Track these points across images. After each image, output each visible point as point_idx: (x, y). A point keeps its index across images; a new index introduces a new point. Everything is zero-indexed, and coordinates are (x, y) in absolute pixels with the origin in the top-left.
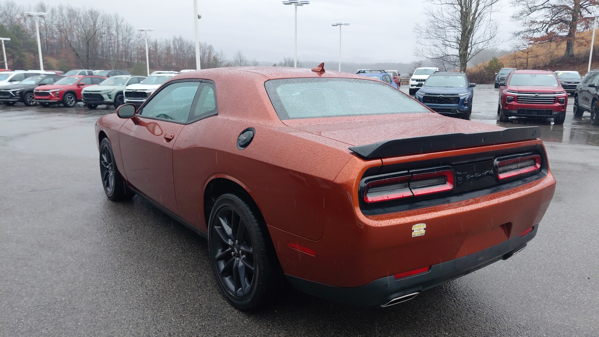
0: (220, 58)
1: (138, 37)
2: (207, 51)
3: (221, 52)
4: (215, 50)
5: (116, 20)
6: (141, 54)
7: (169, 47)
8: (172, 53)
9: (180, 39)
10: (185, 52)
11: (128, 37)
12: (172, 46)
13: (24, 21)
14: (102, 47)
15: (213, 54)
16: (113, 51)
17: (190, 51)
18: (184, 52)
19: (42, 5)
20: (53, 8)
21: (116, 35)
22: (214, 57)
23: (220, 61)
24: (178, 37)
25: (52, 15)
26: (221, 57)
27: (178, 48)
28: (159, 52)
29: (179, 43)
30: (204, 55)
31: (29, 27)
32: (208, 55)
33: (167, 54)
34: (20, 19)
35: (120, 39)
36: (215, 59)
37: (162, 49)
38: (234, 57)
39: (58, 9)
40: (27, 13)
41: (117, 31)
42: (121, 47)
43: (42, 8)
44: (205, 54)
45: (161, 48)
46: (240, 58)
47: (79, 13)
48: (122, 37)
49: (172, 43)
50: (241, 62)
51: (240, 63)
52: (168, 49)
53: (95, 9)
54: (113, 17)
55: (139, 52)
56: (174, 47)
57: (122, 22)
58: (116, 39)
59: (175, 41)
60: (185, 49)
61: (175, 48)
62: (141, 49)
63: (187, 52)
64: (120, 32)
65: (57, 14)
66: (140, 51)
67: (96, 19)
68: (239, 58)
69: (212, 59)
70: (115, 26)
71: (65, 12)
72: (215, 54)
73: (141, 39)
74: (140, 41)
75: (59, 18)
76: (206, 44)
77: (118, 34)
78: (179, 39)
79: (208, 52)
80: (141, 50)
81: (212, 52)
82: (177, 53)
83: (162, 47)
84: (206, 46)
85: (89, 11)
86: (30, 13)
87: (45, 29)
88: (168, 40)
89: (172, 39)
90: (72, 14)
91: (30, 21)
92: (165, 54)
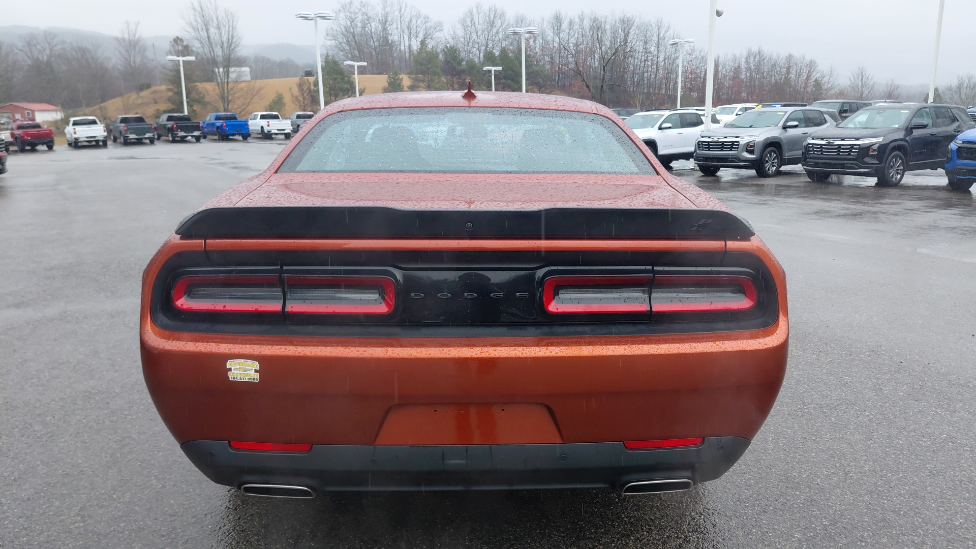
0: (826, 82)
1: (690, 54)
2: (805, 70)
3: (831, 72)
4: (819, 68)
5: (659, 29)
6: (691, 81)
7: (739, 67)
8: (743, 77)
9: (759, 53)
10: (765, 74)
11: (673, 56)
12: (743, 66)
13: (534, 42)
14: (633, 73)
15: (816, 75)
16: (649, 79)
17: (773, 72)
18: (763, 73)
19: (558, 15)
20: (571, 19)
21: (656, 52)
22: (816, 80)
23: (826, 87)
24: (755, 49)
25: (570, 30)
26: (829, 79)
27: (753, 68)
28: (720, 77)
29: (756, 60)
30: (799, 77)
31: (539, 49)
32: (805, 77)
33: (734, 78)
34: (529, 39)
35: (661, 58)
36: (818, 84)
37: (726, 70)
38: (850, 79)
39: (577, 20)
40: (513, 29)
41: (658, 47)
42: (661, 72)
43: (558, 20)
44: (800, 75)
45: (724, 70)
46: (862, 79)
47: (605, 23)
48: (664, 56)
49: (743, 60)
50: (862, 87)
51: (860, 89)
52: (737, 70)
53: (628, 15)
54: (654, 26)
55: (688, 78)
56: (746, 66)
57: (667, 31)
58: (655, 59)
59: (749, 56)
60: (766, 70)
61: (748, 69)
62: (691, 73)
63: (768, 74)
64: (661, 48)
65: (576, 27)
66: (690, 76)
67: (630, 29)
68: (860, 79)
69: (812, 83)
70: (655, 38)
71: (587, 24)
72: (818, 75)
73: (694, 56)
74: (691, 61)
75: (578, 33)
76: (804, 58)
77: (658, 51)
78: (757, 52)
79: (805, 72)
80: (692, 75)
81: (813, 72)
82: (751, 77)
83: (727, 67)
84: (804, 62)
85: (620, 19)
86: (515, 29)
87: (558, 51)
88: (738, 55)
89: (745, 54)
90: (597, 26)
91: (541, 41)
92: (730, 79)
